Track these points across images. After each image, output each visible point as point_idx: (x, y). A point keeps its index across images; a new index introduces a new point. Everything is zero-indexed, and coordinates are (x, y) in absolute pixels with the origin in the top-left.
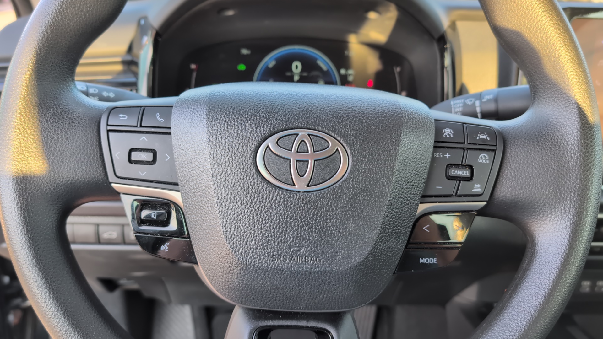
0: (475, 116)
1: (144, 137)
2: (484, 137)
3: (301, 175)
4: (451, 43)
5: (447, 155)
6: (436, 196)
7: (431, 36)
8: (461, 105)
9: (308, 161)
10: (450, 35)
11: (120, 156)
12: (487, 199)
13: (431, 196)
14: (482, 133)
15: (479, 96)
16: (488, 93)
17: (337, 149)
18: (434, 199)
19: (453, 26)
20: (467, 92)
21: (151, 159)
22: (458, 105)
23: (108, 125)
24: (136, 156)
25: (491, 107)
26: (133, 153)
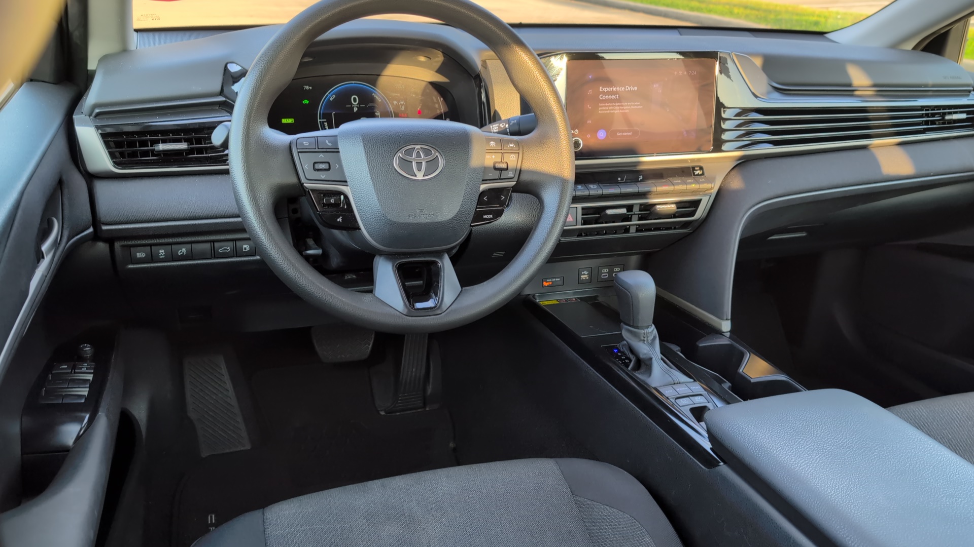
0: (506, 134)
1: (321, 155)
2: (512, 145)
3: (419, 170)
4: (484, 82)
5: (493, 157)
6: (489, 180)
7: (469, 75)
8: (497, 128)
9: (422, 163)
10: (483, 75)
11: (308, 167)
12: (517, 180)
13: (486, 180)
14: (511, 143)
15: (509, 121)
16: (514, 119)
17: (437, 156)
18: (488, 182)
19: (484, 64)
20: (500, 119)
21: (328, 167)
22: (495, 128)
23: (297, 149)
24: (317, 166)
25: (516, 128)
26: (316, 165)
